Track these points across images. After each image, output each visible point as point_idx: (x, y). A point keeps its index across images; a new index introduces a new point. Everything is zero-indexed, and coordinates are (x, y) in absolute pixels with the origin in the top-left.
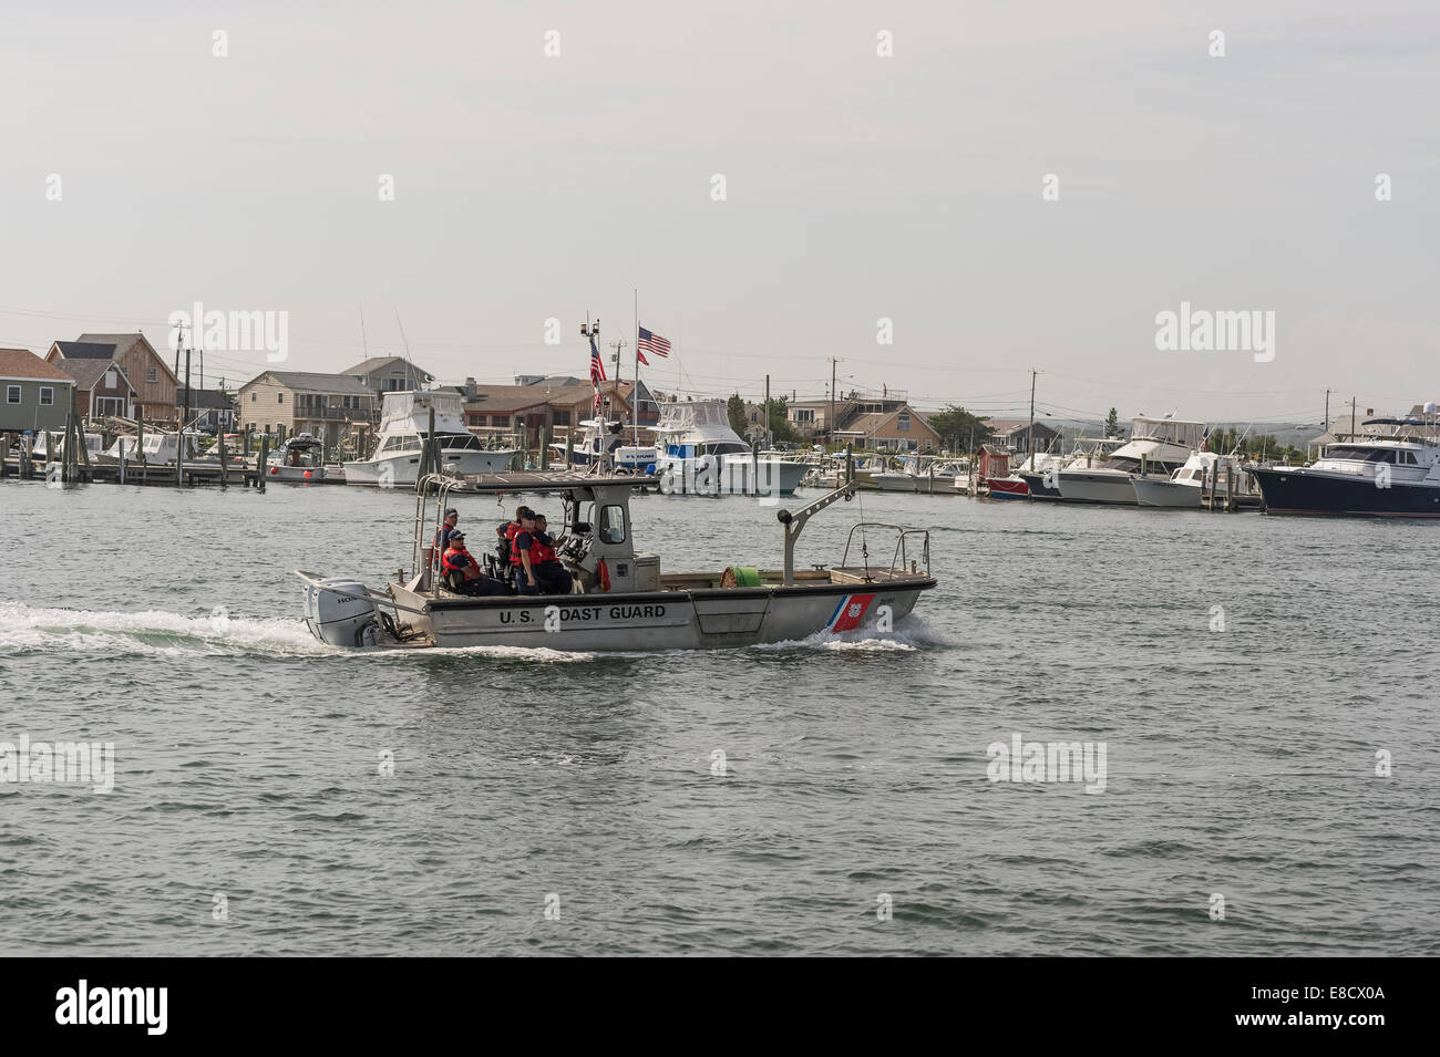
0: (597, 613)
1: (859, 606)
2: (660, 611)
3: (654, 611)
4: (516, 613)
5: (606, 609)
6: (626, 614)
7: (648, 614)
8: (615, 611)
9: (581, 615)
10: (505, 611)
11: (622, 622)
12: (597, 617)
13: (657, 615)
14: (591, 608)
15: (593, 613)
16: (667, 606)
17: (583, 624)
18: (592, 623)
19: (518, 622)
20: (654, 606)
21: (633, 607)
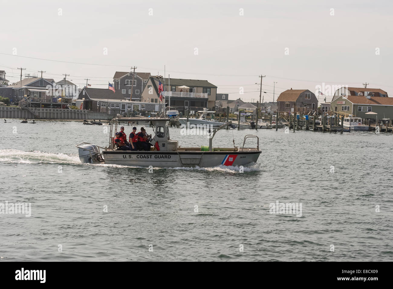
0: (151, 157)
1: (232, 158)
2: (169, 156)
3: (167, 157)
4: (127, 156)
5: (153, 156)
6: (159, 157)
7: (166, 158)
8: (156, 156)
9: (146, 157)
10: (125, 155)
11: (158, 159)
12: (151, 158)
13: (168, 158)
14: (149, 155)
15: (150, 157)
16: (171, 155)
17: (147, 160)
18: (149, 159)
19: (128, 158)
20: (167, 155)
21: (161, 155)
